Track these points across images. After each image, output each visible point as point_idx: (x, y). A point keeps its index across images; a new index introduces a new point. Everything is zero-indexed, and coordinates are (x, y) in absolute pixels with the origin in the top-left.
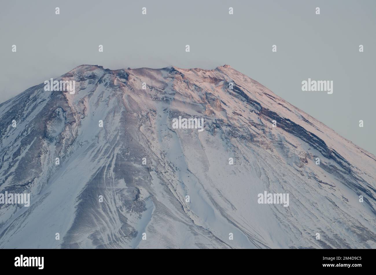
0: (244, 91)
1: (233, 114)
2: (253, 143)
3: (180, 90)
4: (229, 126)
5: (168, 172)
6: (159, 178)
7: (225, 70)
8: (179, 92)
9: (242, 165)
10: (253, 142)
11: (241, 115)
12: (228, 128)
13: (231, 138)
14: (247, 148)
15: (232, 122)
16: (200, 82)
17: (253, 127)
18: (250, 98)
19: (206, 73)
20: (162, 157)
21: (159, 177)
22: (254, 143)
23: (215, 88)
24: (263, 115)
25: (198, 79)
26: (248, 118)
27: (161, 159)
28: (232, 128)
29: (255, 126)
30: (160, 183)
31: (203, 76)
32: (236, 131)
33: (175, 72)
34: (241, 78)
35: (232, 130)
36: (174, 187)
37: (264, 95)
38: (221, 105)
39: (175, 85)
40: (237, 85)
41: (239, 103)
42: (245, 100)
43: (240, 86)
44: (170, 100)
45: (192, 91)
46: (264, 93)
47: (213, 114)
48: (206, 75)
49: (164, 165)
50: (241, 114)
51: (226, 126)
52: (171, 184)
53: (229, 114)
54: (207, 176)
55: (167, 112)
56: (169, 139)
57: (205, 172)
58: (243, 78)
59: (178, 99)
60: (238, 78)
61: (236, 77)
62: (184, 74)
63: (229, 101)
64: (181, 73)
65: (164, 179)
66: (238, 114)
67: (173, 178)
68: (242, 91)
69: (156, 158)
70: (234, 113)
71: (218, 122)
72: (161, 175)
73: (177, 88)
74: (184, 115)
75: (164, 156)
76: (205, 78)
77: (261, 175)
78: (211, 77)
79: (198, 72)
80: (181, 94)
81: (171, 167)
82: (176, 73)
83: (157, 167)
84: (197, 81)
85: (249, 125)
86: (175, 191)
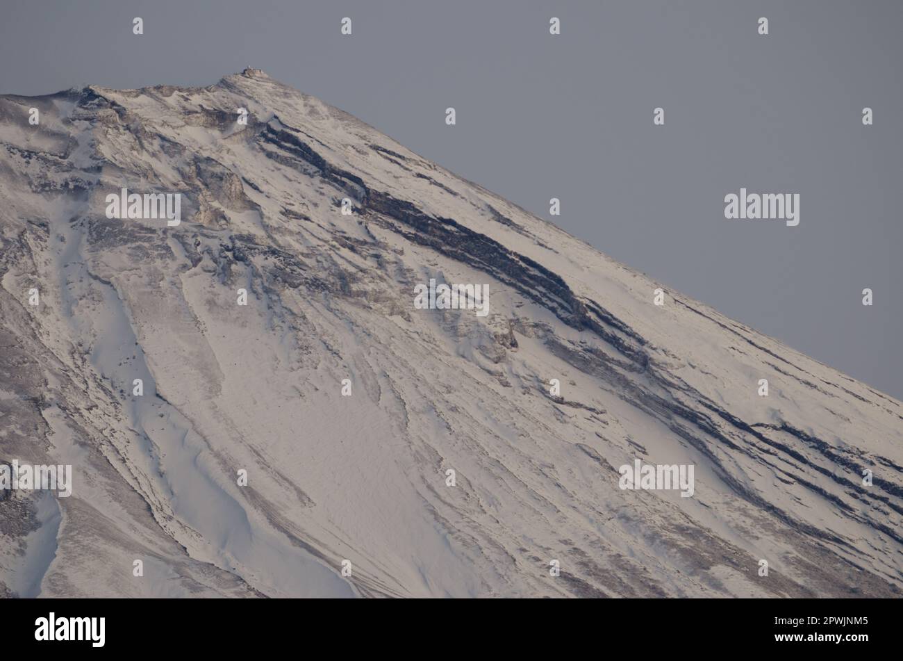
0: (311, 146)
1: (284, 218)
2: (350, 299)
3: (117, 156)
4: (274, 252)
5: (96, 406)
6: (69, 426)
7: (248, 84)
8: (114, 161)
9: (319, 367)
10: (350, 296)
11: (307, 219)
12: (272, 260)
13: (284, 290)
14: (330, 316)
15: (280, 242)
16: (173, 129)
17: (345, 252)
18: (331, 165)
19: (190, 97)
20: (75, 363)
21: (71, 423)
22: (353, 300)
23: (222, 142)
24: (374, 212)
25: (166, 118)
26: (327, 226)
27: (74, 369)
28: (281, 258)
29: (352, 249)
30: (76, 442)
31: (184, 108)
32: (295, 268)
33: (96, 101)
34: (297, 104)
35: (282, 266)
36: (120, 452)
37: (372, 153)
38: (245, 191)
39: (100, 142)
40: (287, 127)
41: (299, 183)
42: (315, 173)
43: (298, 128)
44: (88, 187)
45: (154, 155)
46: (371, 147)
47: (223, 222)
48: (191, 104)
49: (83, 387)
50: (308, 215)
51: (265, 253)
52: (110, 442)
53: (269, 218)
54: (217, 409)
55: (82, 224)
56: (92, 307)
57: (210, 398)
58: (305, 105)
59: (112, 182)
60: (290, 105)
61: (286, 103)
62: (124, 105)
63: (267, 177)
64: (113, 104)
65: (86, 428)
66: (298, 216)
67: (115, 424)
68: (305, 144)
69: (57, 366)
70: (286, 213)
71: (238, 244)
72: (76, 417)
73: (105, 151)
74: (132, 230)
75: (82, 358)
76: (190, 112)
77: (380, 395)
78: (208, 108)
79: (166, 98)
80: (121, 166)
81: (104, 390)
82: (99, 105)
83: (64, 394)
84: (164, 124)
85: (334, 246)
86: (124, 462)
